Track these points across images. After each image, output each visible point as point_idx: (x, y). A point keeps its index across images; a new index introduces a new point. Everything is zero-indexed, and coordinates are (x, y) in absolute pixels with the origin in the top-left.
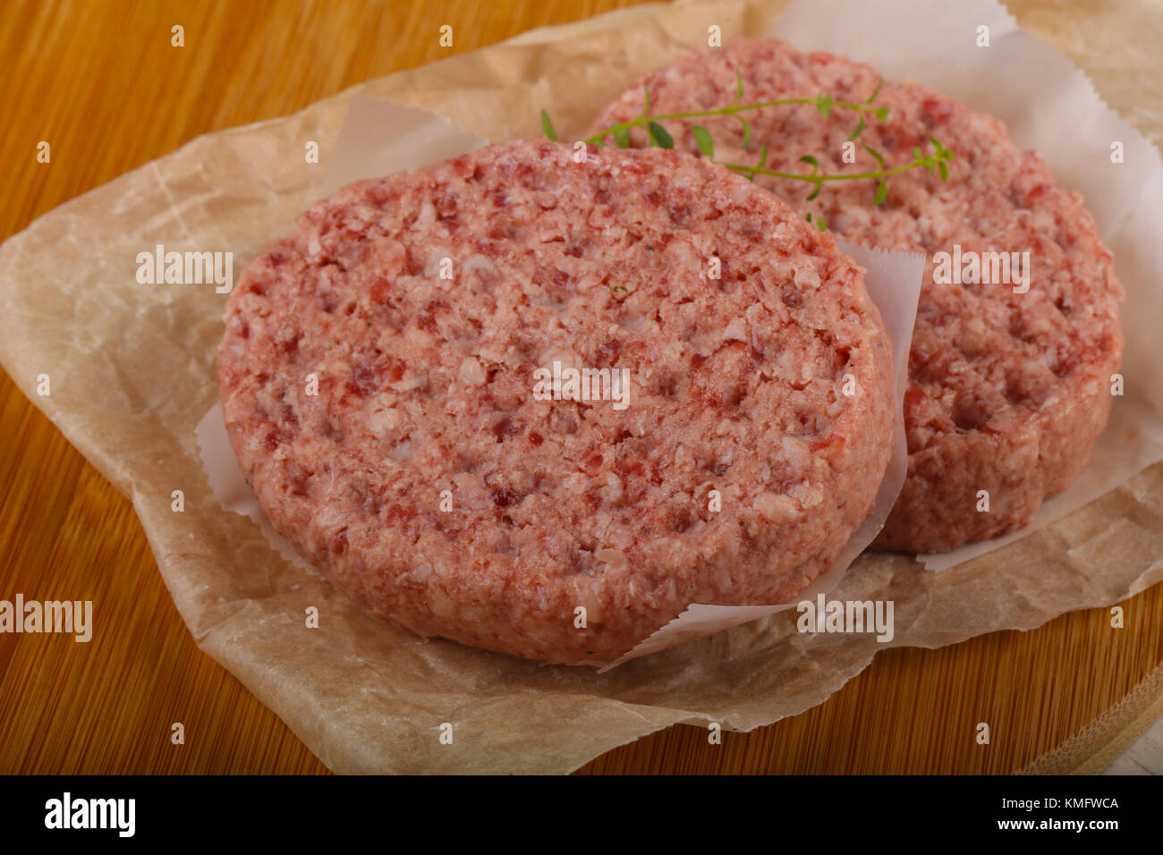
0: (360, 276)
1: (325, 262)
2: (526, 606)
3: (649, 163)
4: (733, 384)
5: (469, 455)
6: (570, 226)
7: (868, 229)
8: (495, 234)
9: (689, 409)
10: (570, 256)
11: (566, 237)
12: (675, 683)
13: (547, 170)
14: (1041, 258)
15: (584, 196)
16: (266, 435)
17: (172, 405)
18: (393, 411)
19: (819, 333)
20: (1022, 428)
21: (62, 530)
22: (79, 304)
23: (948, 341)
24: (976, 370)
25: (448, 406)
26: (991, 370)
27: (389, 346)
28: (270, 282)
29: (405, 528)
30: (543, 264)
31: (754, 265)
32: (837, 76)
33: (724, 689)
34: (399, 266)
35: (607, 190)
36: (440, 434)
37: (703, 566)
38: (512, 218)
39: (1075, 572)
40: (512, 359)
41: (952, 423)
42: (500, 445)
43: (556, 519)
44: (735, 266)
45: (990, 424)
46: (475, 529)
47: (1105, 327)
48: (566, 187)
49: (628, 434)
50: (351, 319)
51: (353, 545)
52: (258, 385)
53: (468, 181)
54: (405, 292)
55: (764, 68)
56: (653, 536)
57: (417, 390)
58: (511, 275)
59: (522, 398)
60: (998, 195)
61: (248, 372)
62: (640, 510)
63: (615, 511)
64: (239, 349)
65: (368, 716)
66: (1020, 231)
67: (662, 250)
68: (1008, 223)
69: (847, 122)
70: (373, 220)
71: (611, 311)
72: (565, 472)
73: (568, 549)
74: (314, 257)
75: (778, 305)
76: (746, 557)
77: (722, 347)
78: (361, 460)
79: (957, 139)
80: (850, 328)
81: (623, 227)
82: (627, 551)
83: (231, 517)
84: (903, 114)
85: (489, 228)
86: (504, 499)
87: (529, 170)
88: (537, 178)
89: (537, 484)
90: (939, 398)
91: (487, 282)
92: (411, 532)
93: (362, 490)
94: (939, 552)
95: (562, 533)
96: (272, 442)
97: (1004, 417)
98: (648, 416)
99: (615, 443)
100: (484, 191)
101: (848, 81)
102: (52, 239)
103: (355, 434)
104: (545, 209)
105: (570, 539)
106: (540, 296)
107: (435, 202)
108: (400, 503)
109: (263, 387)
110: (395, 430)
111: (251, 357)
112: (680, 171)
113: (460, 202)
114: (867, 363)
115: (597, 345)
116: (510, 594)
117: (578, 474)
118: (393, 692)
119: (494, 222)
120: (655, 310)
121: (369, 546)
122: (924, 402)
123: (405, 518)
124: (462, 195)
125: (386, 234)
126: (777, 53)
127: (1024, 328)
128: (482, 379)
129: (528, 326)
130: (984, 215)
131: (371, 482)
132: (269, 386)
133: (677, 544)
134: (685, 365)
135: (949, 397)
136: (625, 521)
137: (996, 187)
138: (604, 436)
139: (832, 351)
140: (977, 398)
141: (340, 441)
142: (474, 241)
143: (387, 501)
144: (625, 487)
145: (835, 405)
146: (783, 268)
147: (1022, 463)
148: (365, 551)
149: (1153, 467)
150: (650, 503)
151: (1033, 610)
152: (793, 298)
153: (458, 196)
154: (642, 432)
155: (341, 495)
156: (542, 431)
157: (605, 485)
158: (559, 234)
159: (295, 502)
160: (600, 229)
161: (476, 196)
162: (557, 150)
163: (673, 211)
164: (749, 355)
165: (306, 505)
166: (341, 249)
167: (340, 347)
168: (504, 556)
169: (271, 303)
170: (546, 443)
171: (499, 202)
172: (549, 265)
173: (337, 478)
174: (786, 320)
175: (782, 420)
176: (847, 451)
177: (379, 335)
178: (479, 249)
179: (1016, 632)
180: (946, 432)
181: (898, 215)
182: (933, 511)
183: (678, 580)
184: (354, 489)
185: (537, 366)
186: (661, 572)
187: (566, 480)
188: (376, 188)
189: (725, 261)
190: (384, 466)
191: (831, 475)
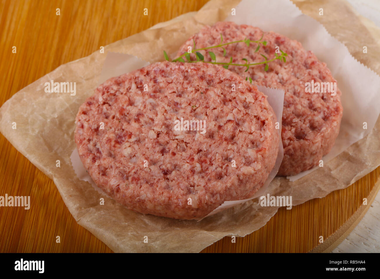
0: (115, 107)
1: (104, 103)
2: (175, 205)
3: (199, 67)
4: (231, 133)
5: (154, 160)
6: (177, 88)
7: (264, 79)
8: (155, 92)
9: (219, 142)
10: (178, 97)
11: (176, 91)
12: (219, 222)
13: (169, 71)
15: (181, 78)
16: (92, 158)
17: (61, 149)
18: (129, 148)
19: (255, 116)
20: (316, 138)
21: (32, 189)
22: (29, 120)
23: (291, 112)
24: (300, 120)
25: (146, 145)
26: (305, 121)
27: (126, 128)
28: (88, 110)
29: (137, 184)
30: (170, 100)
31: (234, 97)
32: (249, 32)
33: (234, 223)
34: (127, 103)
35: (187, 76)
36: (144, 154)
37: (227, 189)
38: (159, 86)
39: (334, 178)
40: (164, 130)
41: (295, 138)
42: (163, 156)
43: (182, 178)
44: (228, 97)
45: (306, 138)
46: (158, 183)
47: (337, 105)
48: (175, 76)
49: (201, 151)
50: (114, 121)
51: (122, 190)
52: (88, 143)
53: (145, 76)
54: (130, 111)
55: (227, 31)
56: (212, 181)
57: (136, 141)
58: (161, 104)
59: (168, 142)
60: (301, 65)
61: (84, 139)
62: (207, 174)
63: (199, 174)
64: (81, 132)
65: (132, 242)
66: (309, 76)
67: (205, 94)
68: (305, 74)
69: (254, 46)
70: (117, 90)
71: (192, 113)
72: (183, 163)
73: (186, 187)
74: (101, 102)
75: (242, 109)
76: (240, 186)
77: (227, 122)
78: (122, 164)
79: (287, 49)
80: (264, 115)
81: (193, 87)
82: (204, 186)
83: (83, 182)
84: (270, 42)
85: (153, 90)
86: (166, 173)
87: (163, 71)
88: (166, 74)
89: (175, 167)
90: (290, 130)
91: (154, 106)
92: (139, 185)
93: (123, 173)
94: (293, 175)
95: (184, 182)
96: (94, 160)
97: (310, 135)
98: (207, 145)
99: (197, 154)
100: (150, 79)
101: (253, 33)
102: (19, 100)
103: (119, 156)
104: (169, 83)
105: (187, 184)
106: (171, 110)
107: (136, 83)
108: (135, 176)
109: (89, 143)
110: (131, 154)
111: (85, 134)
112: (209, 69)
113: (143, 82)
114: (270, 125)
116: (170, 202)
117: (187, 164)
118: (138, 233)
119: (154, 88)
120: (205, 112)
122: (286, 132)
123: (137, 181)
124: (144, 80)
125: (122, 94)
126: (231, 26)
127: (313, 106)
128: (156, 137)
129: (168, 119)
130: (298, 72)
131: (125, 170)
132: (91, 143)
133: (219, 183)
134: (216, 129)
135: (293, 130)
136: (203, 177)
137: (300, 63)
138: (194, 152)
139: (259, 122)
140: (302, 129)
141: (114, 158)
142: (149, 94)
143: (131, 176)
144: (202, 167)
145: (262, 138)
146: (242, 97)
147: (317, 148)
148: (126, 191)
149: (354, 144)
150: (210, 171)
151: (323, 191)
152: (246, 106)
153: (142, 80)
154: (205, 150)
155: (116, 175)
156: (175, 151)
157: (196, 166)
158: (174, 91)
159: (103, 178)
160: (187, 88)
161: (148, 80)
162: (171, 65)
163: (208, 81)
164: (235, 124)
165: (106, 179)
166: (109, 99)
167: (112, 129)
168: (168, 190)
169: (89, 117)
170: (177, 155)
171: (155, 82)
172: (172, 100)
173: (115, 170)
174: (245, 113)
175: (247, 144)
176: (267, 152)
177: (123, 125)
178: (151, 96)
179: (318, 199)
180: (293, 141)
181: (272, 74)
182: (291, 164)
183: (220, 194)
184: (120, 173)
185: (172, 131)
186: (215, 192)
187: (184, 166)
188: (117, 80)
189: (225, 96)
190: (129, 165)
191: (263, 159)
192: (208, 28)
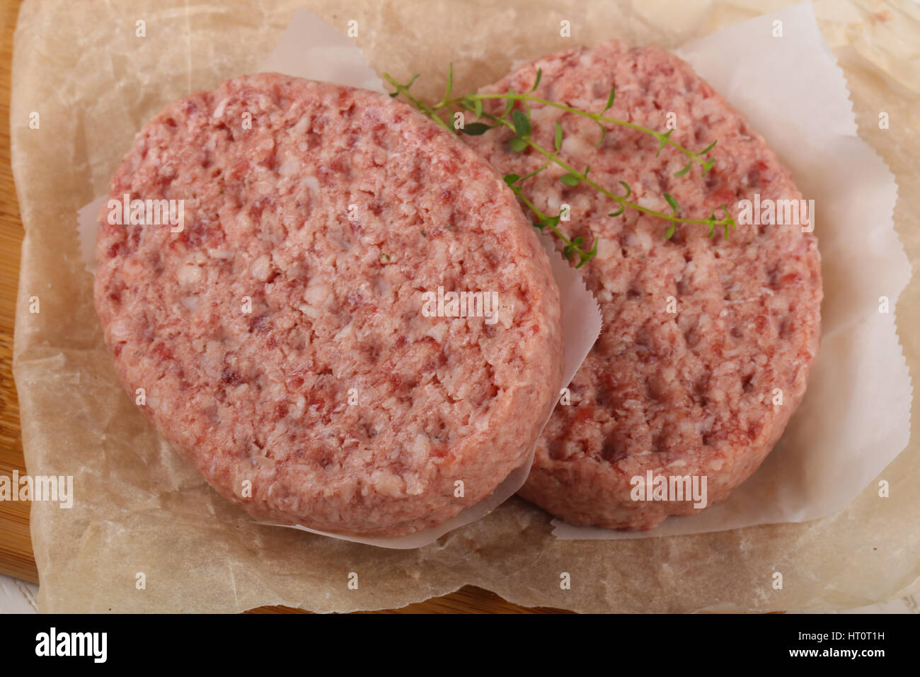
1: (222, 126)
2: (204, 464)
3: (460, 166)
4: (413, 373)
5: (226, 330)
6: (383, 187)
8: (335, 166)
9: (377, 376)
10: (371, 212)
11: (376, 194)
13: (393, 134)
14: (758, 335)
15: (405, 169)
16: (113, 243)
18: (199, 269)
19: (487, 365)
22: (85, 57)
24: (645, 411)
25: (235, 285)
26: (654, 418)
27: (225, 216)
28: (180, 123)
29: (159, 365)
32: (707, 112)
34: (263, 157)
35: (423, 171)
36: (217, 305)
37: (321, 500)
38: (352, 160)
40: (292, 271)
42: (248, 335)
43: (251, 412)
44: (467, 280)
45: (622, 463)
46: (199, 391)
47: (762, 417)
48: (398, 155)
50: (211, 182)
51: (124, 357)
53: (342, 113)
54: (257, 180)
55: (659, 80)
56: (301, 461)
57: (224, 260)
58: (326, 205)
59: (281, 306)
60: (761, 267)
61: (129, 187)
62: (305, 435)
63: (291, 426)
66: (756, 307)
67: (430, 241)
68: (752, 295)
70: (267, 110)
71: (373, 269)
72: (276, 379)
73: (246, 439)
74: (215, 119)
76: (354, 506)
77: (423, 340)
78: (160, 297)
80: (509, 373)
81: (415, 208)
82: (279, 462)
84: (735, 167)
85: (334, 159)
86: (231, 378)
87: (383, 126)
88: (386, 135)
89: (255, 377)
90: (603, 423)
91: (311, 201)
92: (161, 369)
93: (150, 320)
94: (569, 525)
95: (248, 425)
96: (115, 250)
97: (638, 460)
98: (348, 367)
99: (319, 374)
100: (345, 128)
101: (714, 118)
103: (168, 274)
104: (376, 165)
105: (250, 432)
106: (337, 231)
107: (313, 118)
108: (166, 342)
110: (193, 285)
111: (137, 176)
112: (475, 184)
113: (326, 128)
114: (503, 406)
115: (349, 292)
116: (197, 449)
117: (282, 385)
119: (339, 155)
120: (399, 285)
121: (132, 365)
122: (588, 422)
123: (162, 357)
124: (331, 123)
125: (270, 126)
126: (677, 73)
128: (264, 277)
129: (314, 251)
130: (741, 280)
131: (157, 317)
133: (312, 475)
134: (392, 340)
135: (610, 425)
136: (293, 438)
137: (764, 259)
138: (314, 366)
139: (487, 385)
140: (629, 436)
141: (159, 271)
142: (318, 164)
143: (159, 337)
144: (306, 412)
145: (465, 428)
148: (128, 367)
150: (313, 434)
153: (328, 122)
154: (339, 377)
155: (134, 316)
156: (280, 338)
157: (295, 403)
158: (372, 190)
159: (107, 303)
160: (401, 201)
161: (339, 129)
162: (407, 122)
163: (455, 212)
164: (437, 354)
165: (112, 311)
166: (236, 121)
167: (194, 201)
168: (206, 421)
169: (172, 139)
170: (276, 350)
171: (351, 142)
173: (138, 302)
174: (473, 342)
175: (427, 419)
176: (454, 466)
177: (223, 203)
178: (317, 173)
180: (588, 455)
181: (675, 254)
182: (564, 501)
183: (301, 501)
184: (145, 316)
185: (305, 286)
186: (292, 490)
187: (274, 385)
188: (282, 86)
189: (463, 272)
190: (171, 310)
191: (437, 478)
192: (618, 52)
